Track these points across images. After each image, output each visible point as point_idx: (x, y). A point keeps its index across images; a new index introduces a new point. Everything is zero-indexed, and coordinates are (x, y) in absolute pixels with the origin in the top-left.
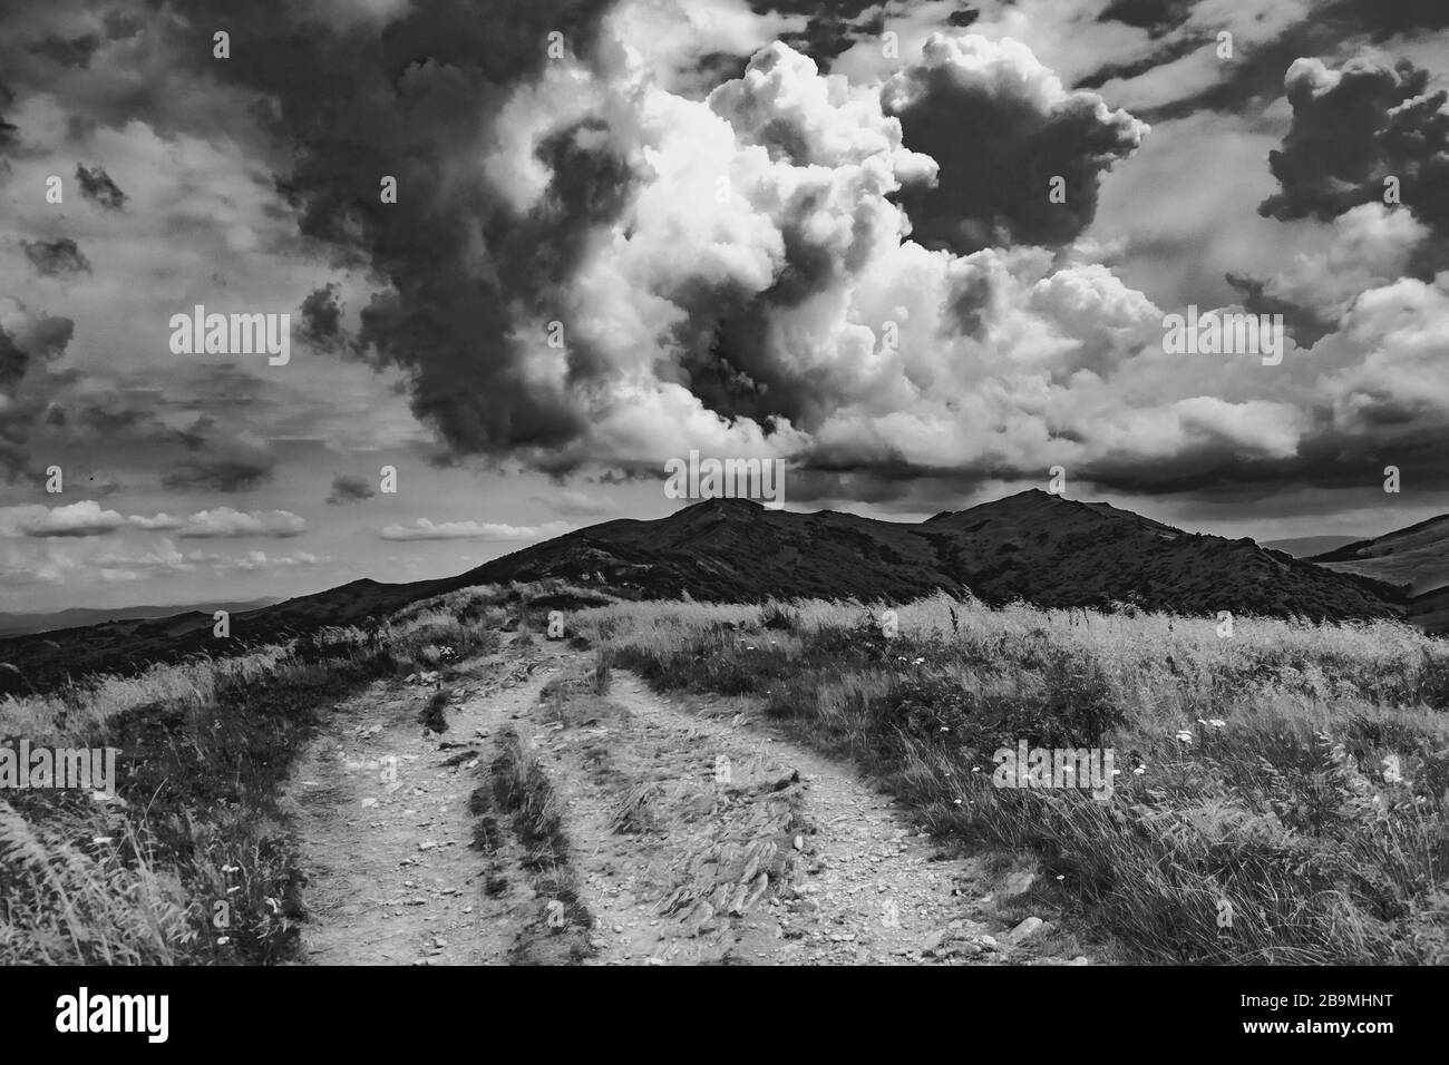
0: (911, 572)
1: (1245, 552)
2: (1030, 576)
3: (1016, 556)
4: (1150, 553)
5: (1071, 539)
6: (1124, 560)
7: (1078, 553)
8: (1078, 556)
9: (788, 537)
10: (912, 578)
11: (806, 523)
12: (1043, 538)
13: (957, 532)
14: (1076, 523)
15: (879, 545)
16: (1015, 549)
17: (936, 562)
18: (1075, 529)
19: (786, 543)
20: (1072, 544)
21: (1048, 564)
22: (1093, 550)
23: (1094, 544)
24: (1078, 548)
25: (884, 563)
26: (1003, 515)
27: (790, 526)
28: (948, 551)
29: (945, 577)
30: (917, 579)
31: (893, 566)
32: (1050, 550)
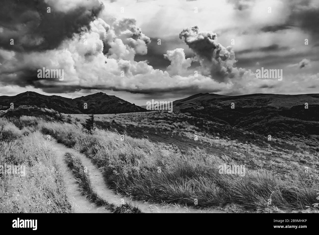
0: (71, 109)
1: (133, 106)
2: (96, 110)
3: (93, 106)
4: (118, 106)
5: (105, 103)
6: (113, 107)
7: (105, 106)
8: (105, 107)
9: (44, 101)
10: (71, 110)
11: (49, 98)
12: (99, 103)
13: (83, 101)
14: (106, 100)
15: (65, 103)
16: (94, 105)
17: (77, 107)
18: (106, 101)
19: (43, 102)
20: (105, 104)
21: (99, 108)
22: (108, 105)
23: (108, 104)
24: (105, 105)
25: (65, 107)
26: (93, 97)
27: (45, 98)
28: (80, 105)
29: (78, 110)
30: (73, 110)
31: (67, 108)
32: (100, 105)
